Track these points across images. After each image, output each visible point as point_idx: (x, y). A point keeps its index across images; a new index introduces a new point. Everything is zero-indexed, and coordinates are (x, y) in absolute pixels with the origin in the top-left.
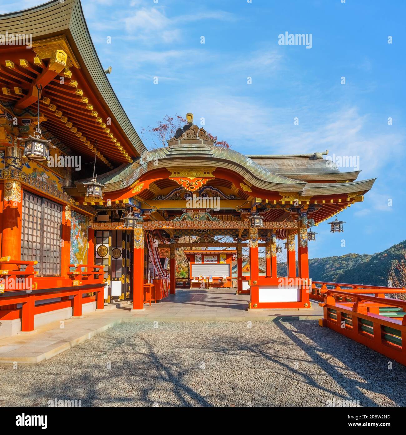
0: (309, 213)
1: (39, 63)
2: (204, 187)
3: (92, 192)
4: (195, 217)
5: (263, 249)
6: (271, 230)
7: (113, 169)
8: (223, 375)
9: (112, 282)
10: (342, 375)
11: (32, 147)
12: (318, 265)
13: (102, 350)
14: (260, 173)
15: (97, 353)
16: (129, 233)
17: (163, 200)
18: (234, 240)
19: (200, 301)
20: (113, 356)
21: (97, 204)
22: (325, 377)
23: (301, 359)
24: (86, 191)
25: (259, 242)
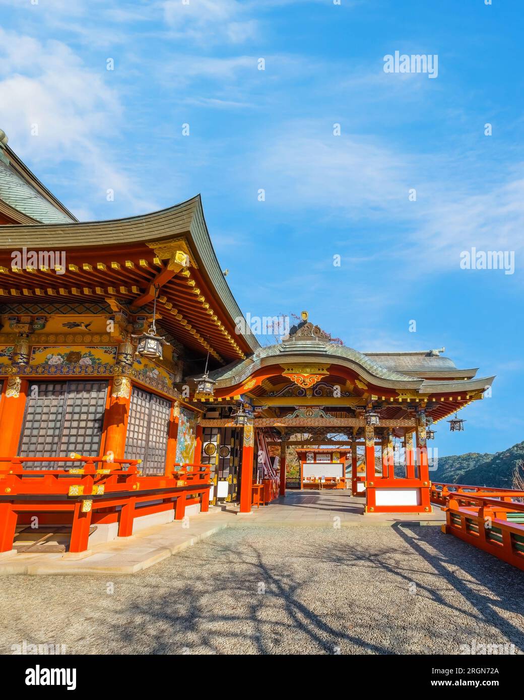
0: (427, 410)
1: (158, 264)
2: (318, 384)
3: (203, 389)
4: (308, 414)
5: (378, 448)
6: (388, 428)
7: (226, 365)
8: (338, 590)
9: (219, 482)
10: (471, 590)
11: (145, 344)
13: (205, 558)
14: (375, 370)
15: (200, 562)
16: (238, 431)
17: (275, 396)
18: (349, 438)
19: (312, 503)
20: (216, 566)
21: (207, 400)
22: (451, 593)
23: (424, 571)
24: (197, 387)
25: (375, 440)
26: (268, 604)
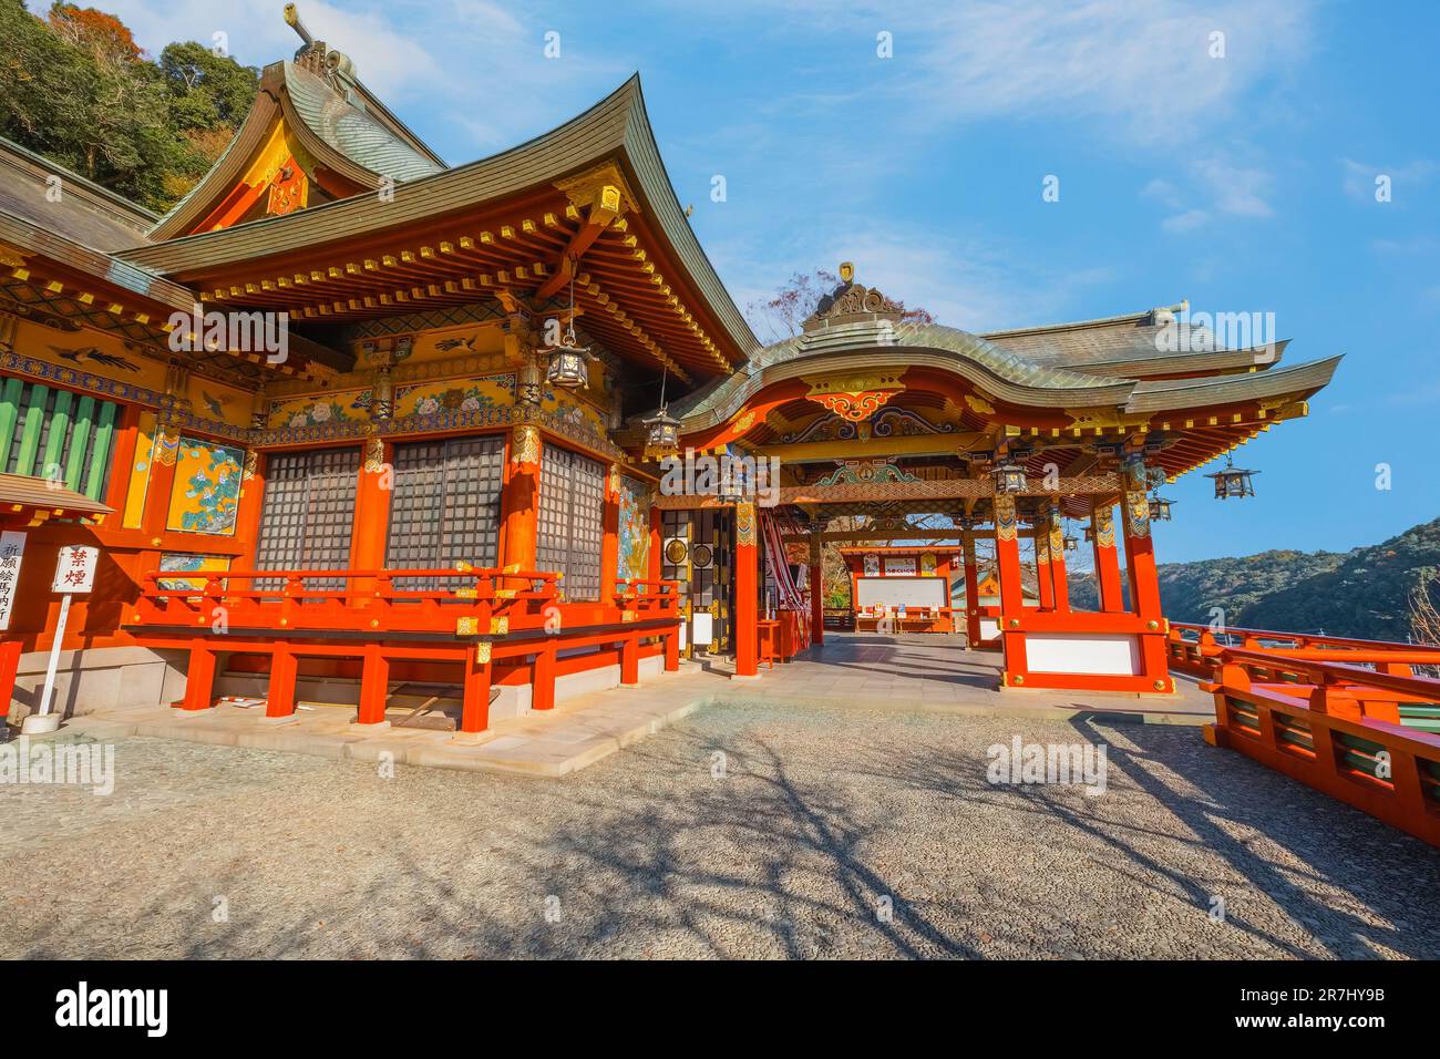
1: (574, 216)
2: (882, 410)
3: (659, 437)
4: (863, 475)
5: (1028, 542)
6: (1048, 499)
7: (698, 389)
9: (695, 615)
10: (1300, 892)
11: (560, 364)
12: (1178, 579)
13: (679, 761)
14: (1012, 370)
15: (669, 766)
16: (725, 515)
17: (795, 442)
18: (955, 523)
19: (882, 662)
20: (699, 777)
22: (1244, 893)
23: (1163, 831)
24: (648, 435)
26: (803, 862)
